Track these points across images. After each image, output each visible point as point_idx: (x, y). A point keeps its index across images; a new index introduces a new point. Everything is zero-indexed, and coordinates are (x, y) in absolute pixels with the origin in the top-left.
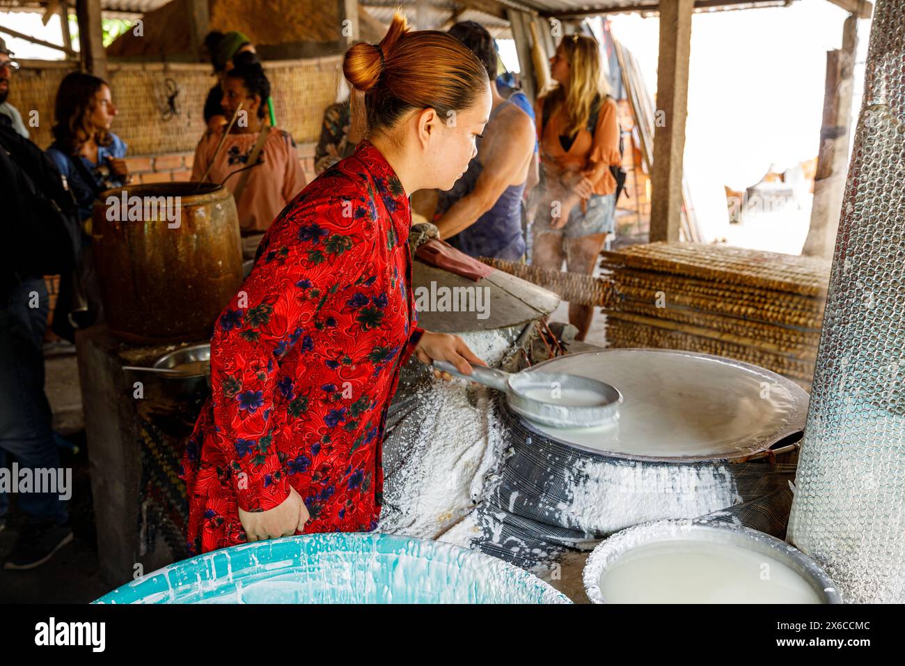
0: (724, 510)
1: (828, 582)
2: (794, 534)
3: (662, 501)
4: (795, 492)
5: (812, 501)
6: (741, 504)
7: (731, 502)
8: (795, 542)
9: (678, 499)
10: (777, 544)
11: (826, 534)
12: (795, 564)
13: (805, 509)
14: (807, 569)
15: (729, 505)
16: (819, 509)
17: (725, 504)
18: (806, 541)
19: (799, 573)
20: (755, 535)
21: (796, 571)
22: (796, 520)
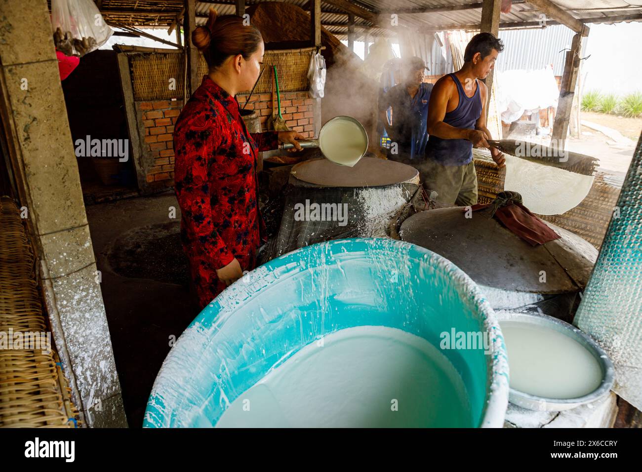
0: (533, 304)
1: (602, 352)
2: (579, 322)
3: (499, 297)
4: (583, 299)
5: (594, 305)
6: (543, 301)
7: (538, 299)
8: (579, 326)
9: (508, 297)
10: (569, 327)
11: (601, 324)
12: (579, 340)
13: (589, 309)
14: (588, 343)
15: (536, 301)
16: (598, 310)
17: (534, 300)
18: (587, 327)
19: (582, 345)
20: (555, 321)
21: (580, 343)
22: (582, 315)
